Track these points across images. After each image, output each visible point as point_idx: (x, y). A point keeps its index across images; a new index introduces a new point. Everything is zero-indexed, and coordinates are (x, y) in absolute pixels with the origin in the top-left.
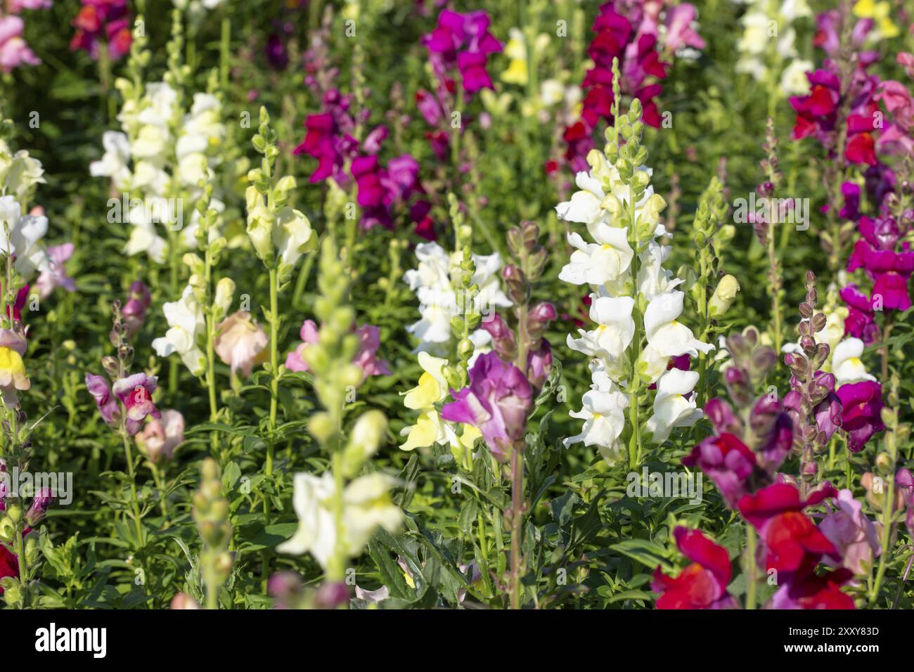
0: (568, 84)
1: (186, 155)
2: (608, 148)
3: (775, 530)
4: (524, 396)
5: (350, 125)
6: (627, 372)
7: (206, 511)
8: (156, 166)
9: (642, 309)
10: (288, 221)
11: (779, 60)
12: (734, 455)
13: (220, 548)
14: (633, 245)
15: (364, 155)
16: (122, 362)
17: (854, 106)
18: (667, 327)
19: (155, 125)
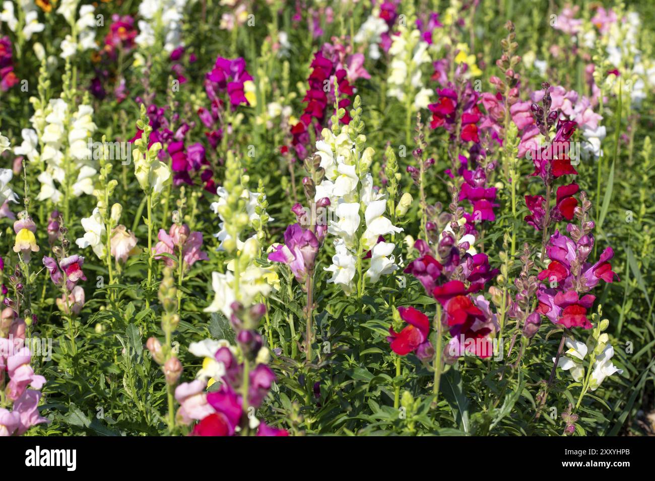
0: (283, 105)
1: (74, 141)
2: (333, 127)
3: (452, 304)
4: (315, 245)
5: (167, 123)
6: (356, 244)
7: (165, 293)
8: (56, 148)
9: (363, 210)
10: (156, 169)
11: (412, 89)
12: (431, 265)
13: (173, 313)
14: (358, 175)
15: (175, 141)
16: (64, 249)
17: (465, 109)
18: (377, 219)
19: (56, 124)
